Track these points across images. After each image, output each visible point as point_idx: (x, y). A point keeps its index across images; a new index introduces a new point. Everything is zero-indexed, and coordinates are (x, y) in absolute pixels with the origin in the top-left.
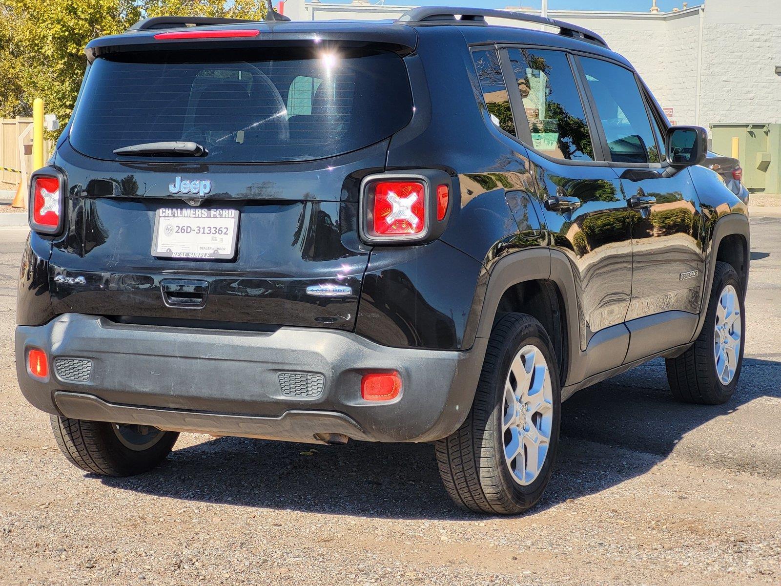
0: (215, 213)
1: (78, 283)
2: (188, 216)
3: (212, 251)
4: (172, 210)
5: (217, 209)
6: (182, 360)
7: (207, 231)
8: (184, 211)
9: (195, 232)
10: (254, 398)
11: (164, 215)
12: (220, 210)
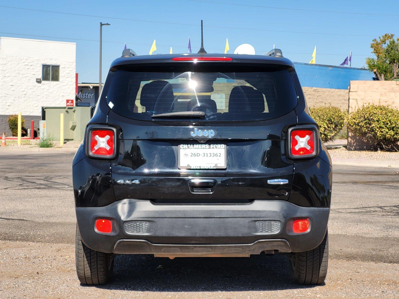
0: (213, 146)
1: (134, 184)
2: (198, 148)
3: (214, 165)
4: (188, 145)
5: (214, 144)
6: (204, 219)
7: (209, 155)
8: (195, 146)
9: (202, 156)
10: (244, 235)
11: (183, 147)
12: (215, 145)
